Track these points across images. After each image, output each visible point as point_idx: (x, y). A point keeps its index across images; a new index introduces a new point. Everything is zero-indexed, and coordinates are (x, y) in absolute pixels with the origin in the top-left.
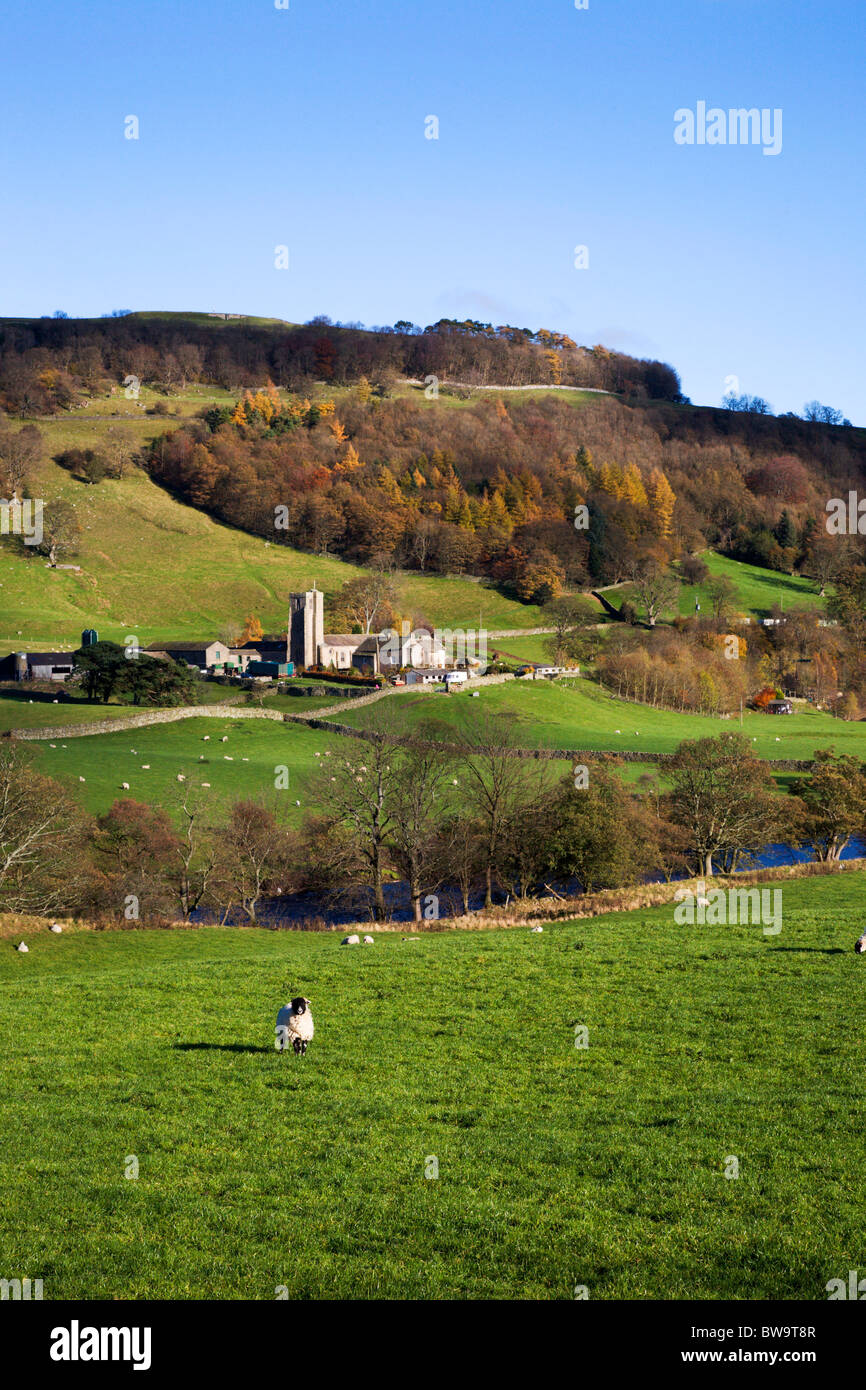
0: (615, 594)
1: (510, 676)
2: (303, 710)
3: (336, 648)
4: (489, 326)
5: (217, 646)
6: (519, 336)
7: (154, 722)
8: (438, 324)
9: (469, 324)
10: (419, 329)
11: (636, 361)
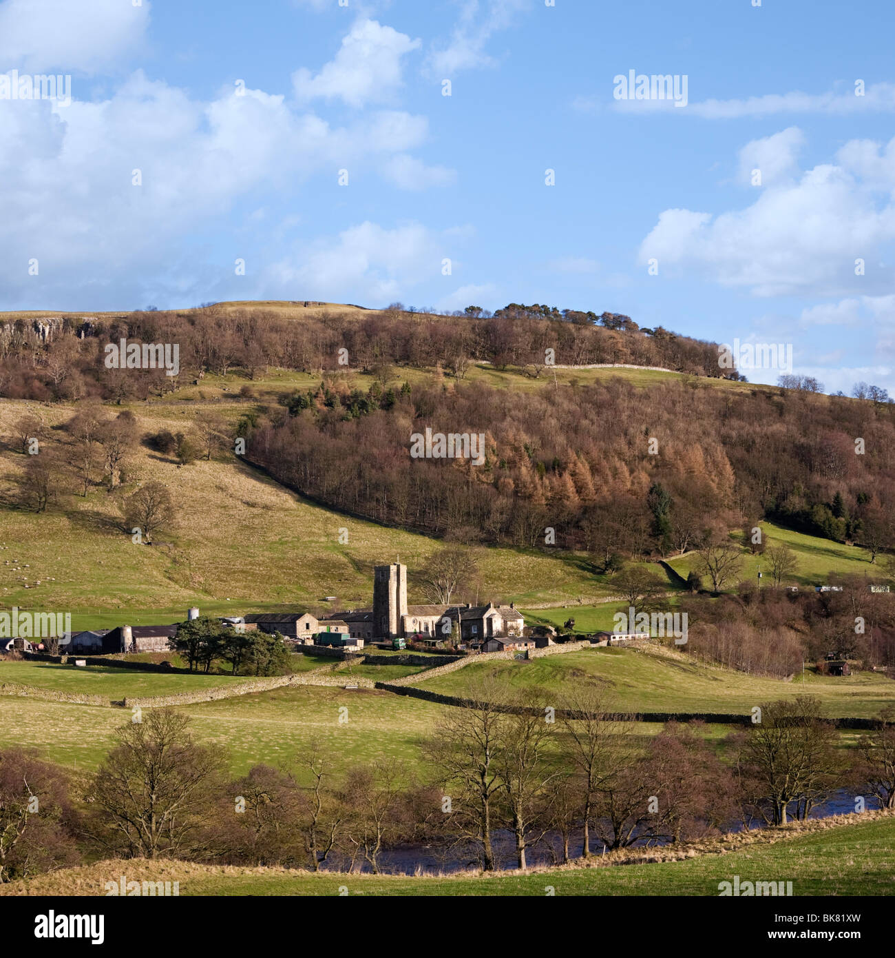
0: (681, 563)
1: (586, 643)
2: (391, 677)
3: (419, 618)
4: (555, 309)
5: (307, 618)
6: (583, 319)
7: (255, 691)
8: (507, 308)
9: (536, 308)
10: (487, 313)
11: (696, 341)
